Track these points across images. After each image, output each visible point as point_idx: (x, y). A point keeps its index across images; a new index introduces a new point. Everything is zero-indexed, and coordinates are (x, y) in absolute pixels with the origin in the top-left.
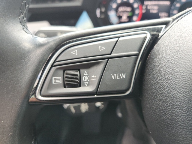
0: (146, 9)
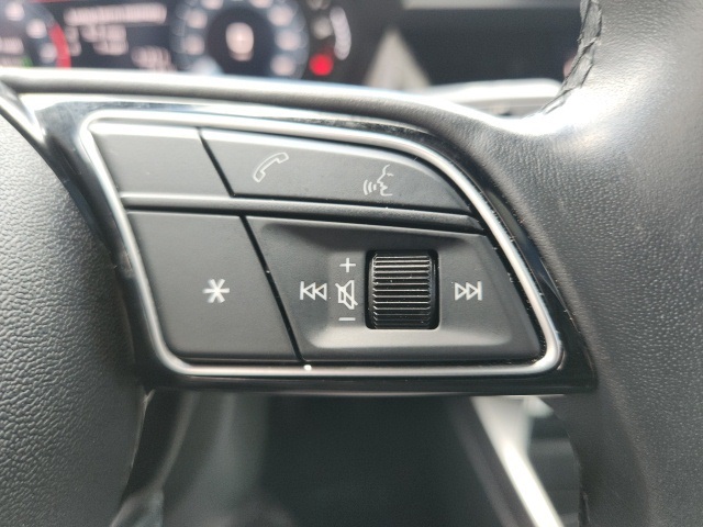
0: (82, 40)
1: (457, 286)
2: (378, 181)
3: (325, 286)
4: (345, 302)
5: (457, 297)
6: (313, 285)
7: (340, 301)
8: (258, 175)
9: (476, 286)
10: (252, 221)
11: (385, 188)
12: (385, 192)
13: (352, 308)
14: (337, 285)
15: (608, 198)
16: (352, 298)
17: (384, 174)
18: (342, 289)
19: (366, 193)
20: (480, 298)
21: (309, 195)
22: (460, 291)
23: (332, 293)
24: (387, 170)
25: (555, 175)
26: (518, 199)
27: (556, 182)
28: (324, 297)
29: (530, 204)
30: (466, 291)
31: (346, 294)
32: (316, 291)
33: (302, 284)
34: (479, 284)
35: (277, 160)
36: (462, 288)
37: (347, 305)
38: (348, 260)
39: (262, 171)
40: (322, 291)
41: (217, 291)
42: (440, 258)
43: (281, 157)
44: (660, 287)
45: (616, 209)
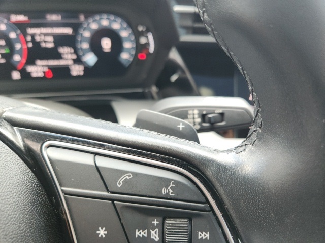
1: (199, 233)
2: (169, 188)
3: (146, 231)
4: (154, 238)
5: (199, 238)
6: (141, 231)
7: (152, 237)
8: (120, 184)
9: (207, 234)
10: (117, 203)
11: (171, 191)
12: (171, 193)
13: (157, 240)
14: (151, 230)
15: (261, 201)
16: (157, 236)
17: (171, 185)
18: (153, 232)
19: (164, 194)
20: (208, 239)
21: (140, 194)
22: (201, 235)
23: (149, 234)
24: (172, 184)
25: (240, 189)
26: (225, 198)
27: (240, 192)
28: (146, 235)
29: (230, 201)
30: (203, 235)
31: (154, 235)
32: (142, 233)
33: (137, 230)
34: (208, 233)
35: (127, 177)
36: (201, 234)
37: (155, 239)
38: (155, 220)
39: (121, 182)
40: (145, 233)
41: (102, 233)
42: (193, 221)
43: (129, 176)
44: (279, 239)
45: (264, 206)
